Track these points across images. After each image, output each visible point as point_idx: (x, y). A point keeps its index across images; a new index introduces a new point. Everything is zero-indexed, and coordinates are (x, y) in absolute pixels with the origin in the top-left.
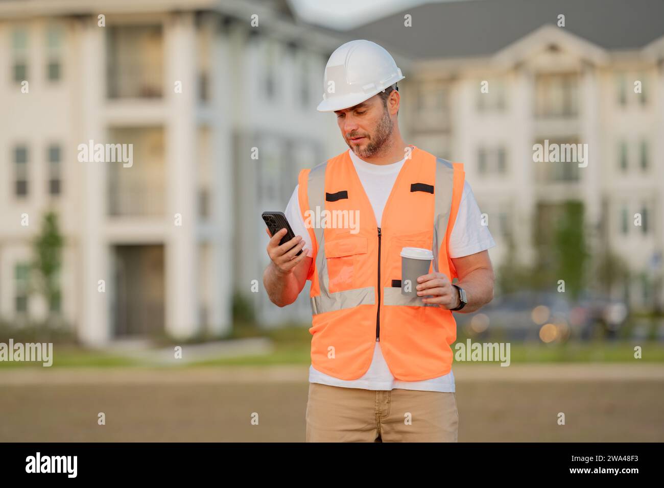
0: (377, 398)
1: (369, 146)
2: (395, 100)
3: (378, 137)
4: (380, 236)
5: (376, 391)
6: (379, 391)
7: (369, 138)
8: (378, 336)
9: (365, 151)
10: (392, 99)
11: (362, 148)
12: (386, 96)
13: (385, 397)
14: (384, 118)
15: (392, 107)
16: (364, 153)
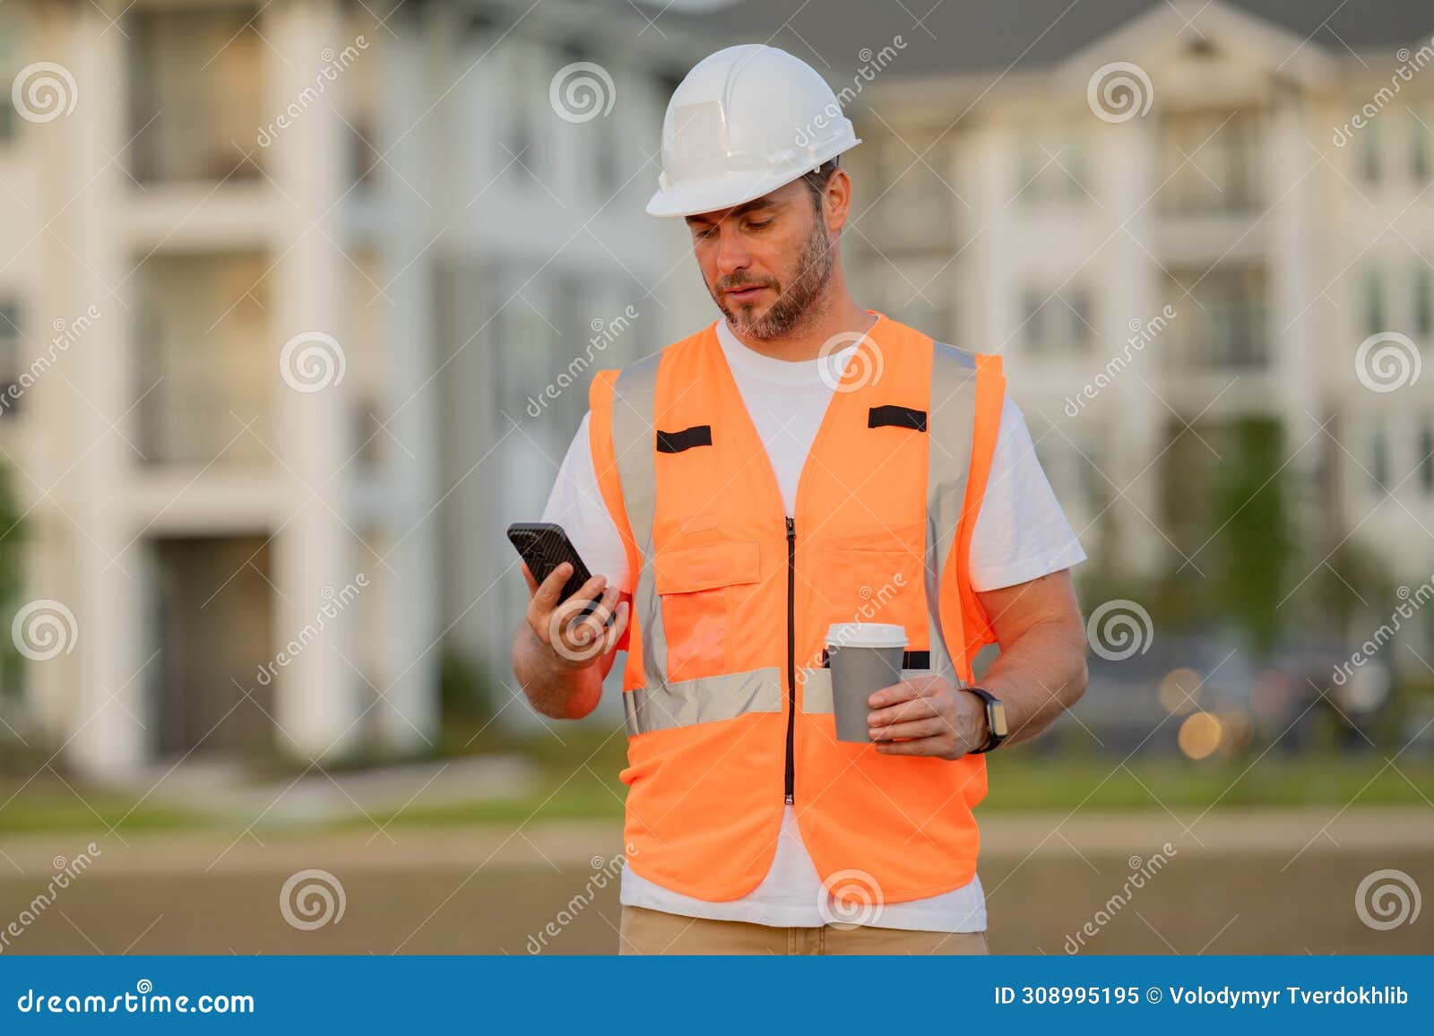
0: (791, 946)
1: (777, 309)
2: (840, 195)
3: (799, 287)
4: (791, 539)
5: (787, 929)
6: (795, 930)
7: (777, 288)
8: (789, 790)
9: (766, 322)
10: (832, 192)
11: (760, 313)
12: (823, 182)
13: (813, 943)
14: (815, 239)
15: (834, 210)
16: (763, 326)
